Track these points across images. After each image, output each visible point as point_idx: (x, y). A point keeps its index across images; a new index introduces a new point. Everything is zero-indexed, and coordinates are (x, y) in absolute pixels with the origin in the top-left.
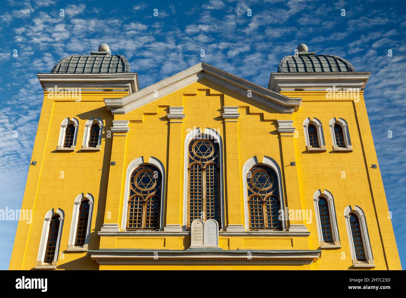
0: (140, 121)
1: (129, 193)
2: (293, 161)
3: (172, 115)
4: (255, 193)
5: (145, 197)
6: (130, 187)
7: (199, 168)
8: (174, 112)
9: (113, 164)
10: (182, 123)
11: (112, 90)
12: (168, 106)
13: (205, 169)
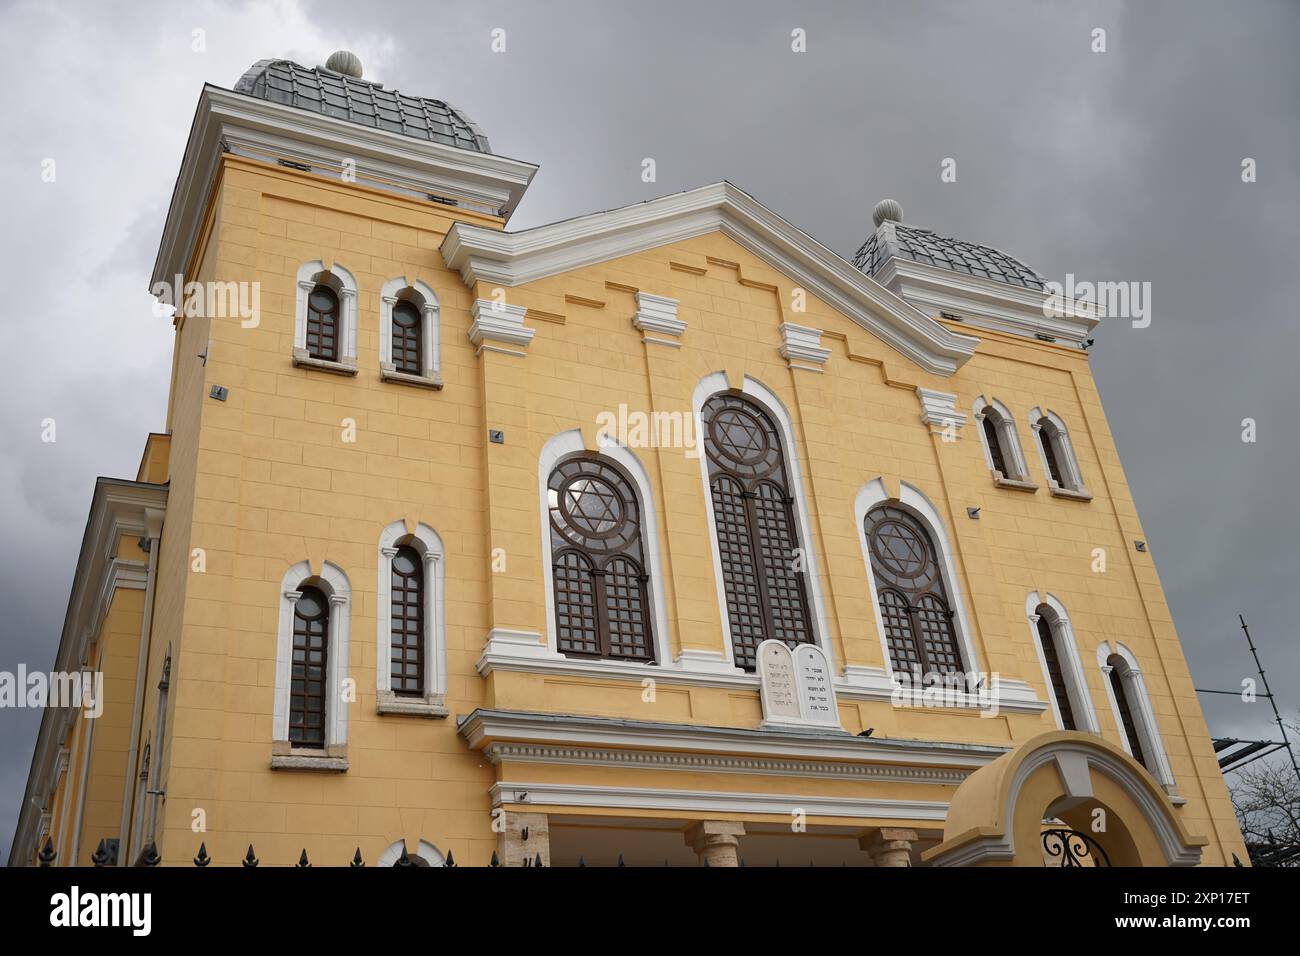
0: (559, 320)
3: (648, 317)
7: (736, 491)
8: (652, 311)
9: (497, 437)
10: (678, 347)
11: (453, 203)
12: (634, 291)
13: (753, 497)
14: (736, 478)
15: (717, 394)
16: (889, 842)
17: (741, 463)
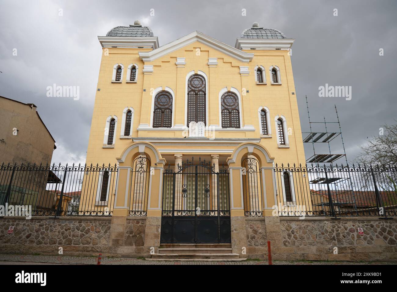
0: (160, 66)
1: (154, 107)
2: (248, 90)
3: (179, 62)
7: (194, 93)
8: (180, 61)
9: (145, 90)
10: (184, 67)
11: (143, 47)
12: (176, 57)
13: (197, 94)
14: (194, 91)
15: (193, 75)
16: (213, 157)
17: (196, 88)
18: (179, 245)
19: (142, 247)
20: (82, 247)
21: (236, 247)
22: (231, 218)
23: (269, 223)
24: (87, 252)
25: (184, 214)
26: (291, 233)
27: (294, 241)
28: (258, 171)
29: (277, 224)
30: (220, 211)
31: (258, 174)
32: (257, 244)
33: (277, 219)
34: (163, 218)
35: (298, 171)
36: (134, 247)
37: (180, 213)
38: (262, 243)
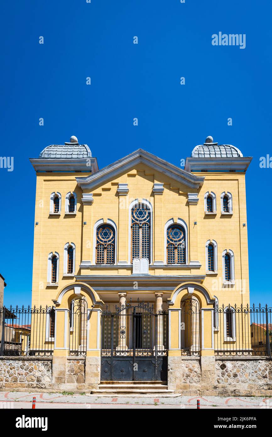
1: (96, 242)
2: (195, 221)
4: (171, 242)
5: (106, 245)
6: (96, 238)
18: (118, 382)
19: (83, 384)
20: (28, 384)
21: (171, 384)
22: (169, 358)
23: (205, 363)
24: (32, 388)
25: (122, 354)
26: (225, 371)
27: (227, 379)
28: (198, 312)
29: (212, 363)
30: (157, 351)
31: (198, 315)
32: (192, 381)
33: (213, 359)
34: (103, 358)
35: (239, 312)
36: (76, 384)
37: (119, 353)
38: (196, 381)
